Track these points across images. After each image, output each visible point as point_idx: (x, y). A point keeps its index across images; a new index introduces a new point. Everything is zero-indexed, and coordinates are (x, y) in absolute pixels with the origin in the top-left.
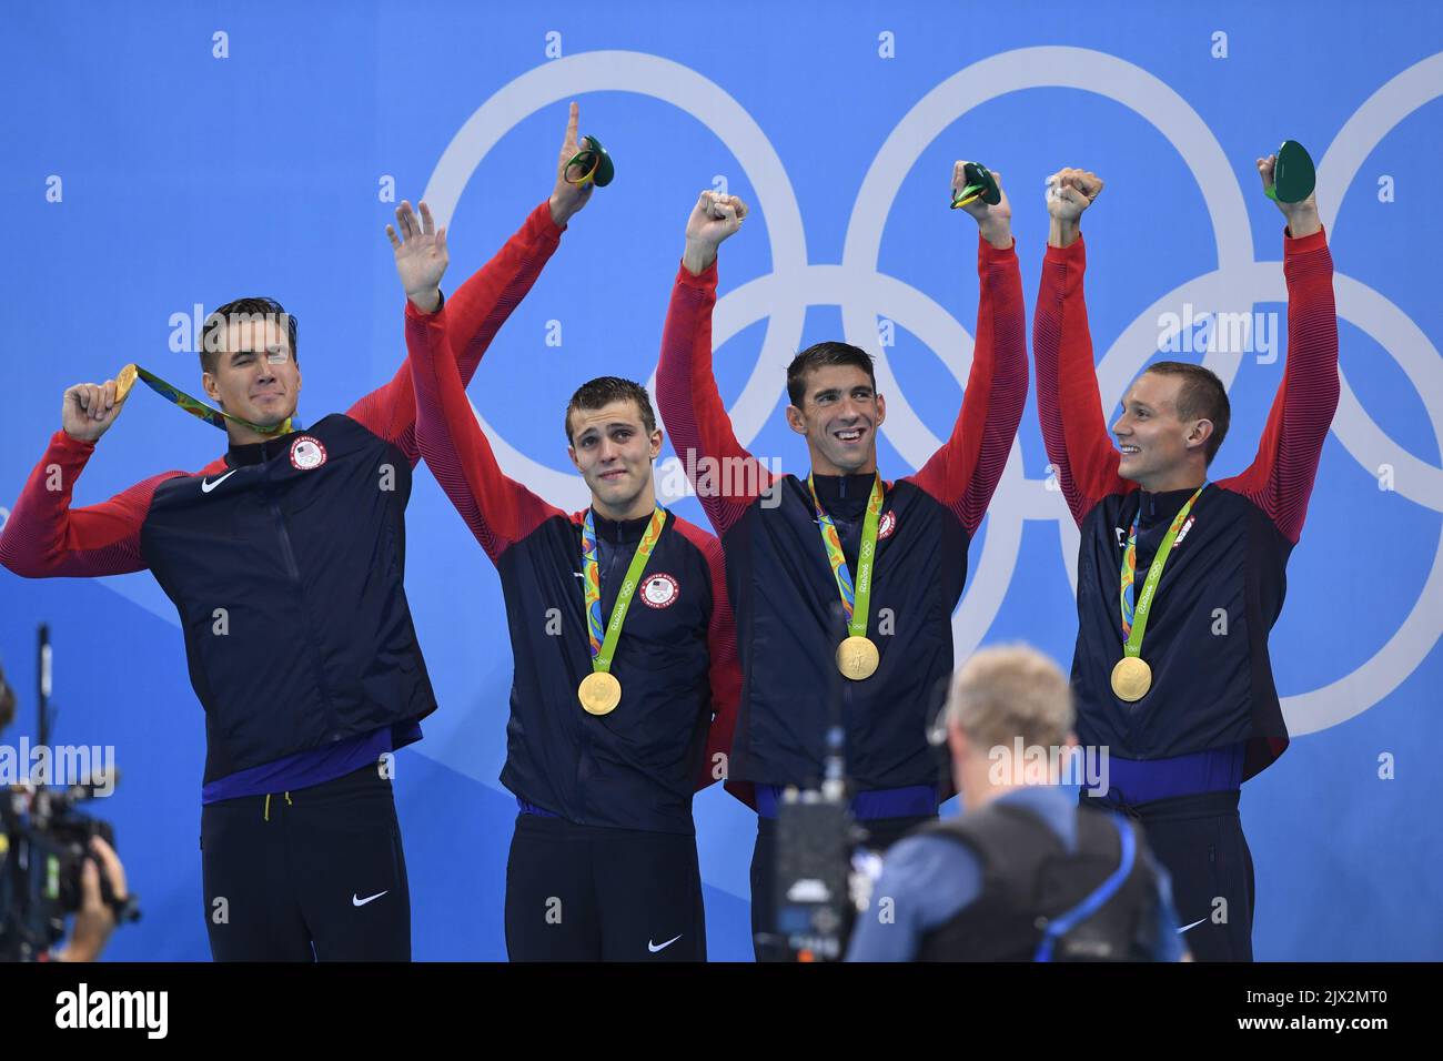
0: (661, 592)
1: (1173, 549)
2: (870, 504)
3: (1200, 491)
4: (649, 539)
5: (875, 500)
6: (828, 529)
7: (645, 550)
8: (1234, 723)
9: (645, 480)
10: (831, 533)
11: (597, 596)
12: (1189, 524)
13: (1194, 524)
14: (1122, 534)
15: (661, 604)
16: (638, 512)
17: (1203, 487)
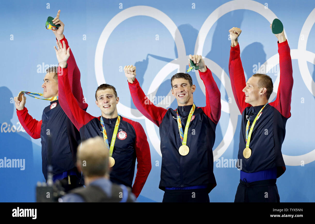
0: (123, 136)
1: (257, 120)
2: (190, 112)
3: (265, 106)
4: (118, 123)
5: (192, 111)
6: (179, 119)
7: (117, 126)
8: (271, 163)
9: (115, 109)
10: (179, 120)
11: (107, 138)
12: (261, 114)
13: (262, 114)
14: (248, 117)
15: (123, 139)
16: (114, 117)
17: (266, 105)
